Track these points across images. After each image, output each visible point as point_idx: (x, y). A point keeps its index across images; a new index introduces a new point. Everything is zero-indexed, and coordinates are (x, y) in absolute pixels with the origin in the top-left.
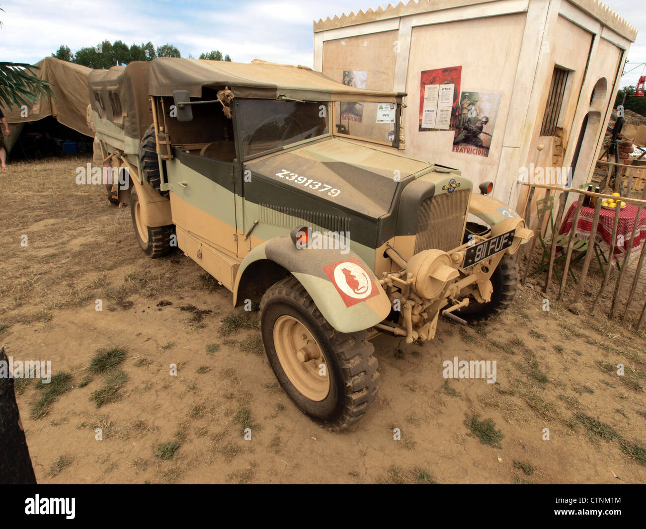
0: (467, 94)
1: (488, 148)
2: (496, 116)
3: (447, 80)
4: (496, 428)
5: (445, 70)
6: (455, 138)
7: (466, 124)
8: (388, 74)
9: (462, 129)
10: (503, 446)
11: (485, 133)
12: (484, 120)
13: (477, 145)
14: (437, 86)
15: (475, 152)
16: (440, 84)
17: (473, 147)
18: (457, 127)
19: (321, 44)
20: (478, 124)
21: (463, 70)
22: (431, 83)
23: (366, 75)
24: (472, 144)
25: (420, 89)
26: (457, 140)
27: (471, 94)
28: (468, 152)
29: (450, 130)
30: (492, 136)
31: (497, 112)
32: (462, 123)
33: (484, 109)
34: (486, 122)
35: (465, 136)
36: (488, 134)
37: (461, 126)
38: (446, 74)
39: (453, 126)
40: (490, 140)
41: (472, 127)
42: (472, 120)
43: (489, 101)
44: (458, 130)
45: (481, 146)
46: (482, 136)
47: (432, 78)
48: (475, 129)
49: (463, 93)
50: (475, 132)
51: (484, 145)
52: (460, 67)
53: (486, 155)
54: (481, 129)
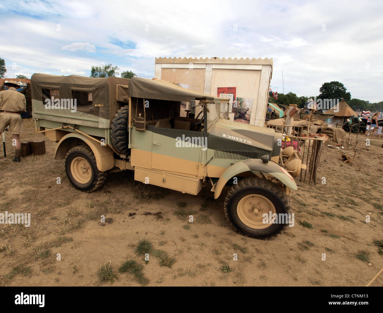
0: (239, 99)
1: (249, 121)
2: (252, 108)
3: (230, 92)
4: (308, 223)
5: (229, 88)
6: (235, 116)
7: (239, 111)
8: (200, 87)
9: (238, 113)
10: (314, 227)
11: (247, 114)
12: (247, 109)
13: (244, 119)
14: (225, 94)
15: (244, 122)
16: (227, 93)
17: (243, 120)
18: (235, 112)
19: (160, 69)
20: (245, 111)
21: (237, 89)
22: (223, 93)
23: (188, 87)
24: (242, 119)
25: (217, 95)
26: (236, 117)
27: (241, 99)
28: (241, 122)
29: (232, 113)
30: (250, 116)
31: (252, 106)
32: (237, 110)
33: (247, 105)
34: (248, 110)
35: (239, 115)
36: (249, 115)
37: (237, 111)
38: (229, 90)
39: (233, 111)
40: (250, 117)
41: (242, 112)
42: (242, 109)
43: (249, 102)
44: (236, 113)
45: (246, 120)
46: (246, 116)
47: (223, 91)
48: (243, 113)
49: (237, 98)
50: (244, 114)
51: (247, 119)
52: (236, 88)
53: (249, 123)
54: (246, 113)
